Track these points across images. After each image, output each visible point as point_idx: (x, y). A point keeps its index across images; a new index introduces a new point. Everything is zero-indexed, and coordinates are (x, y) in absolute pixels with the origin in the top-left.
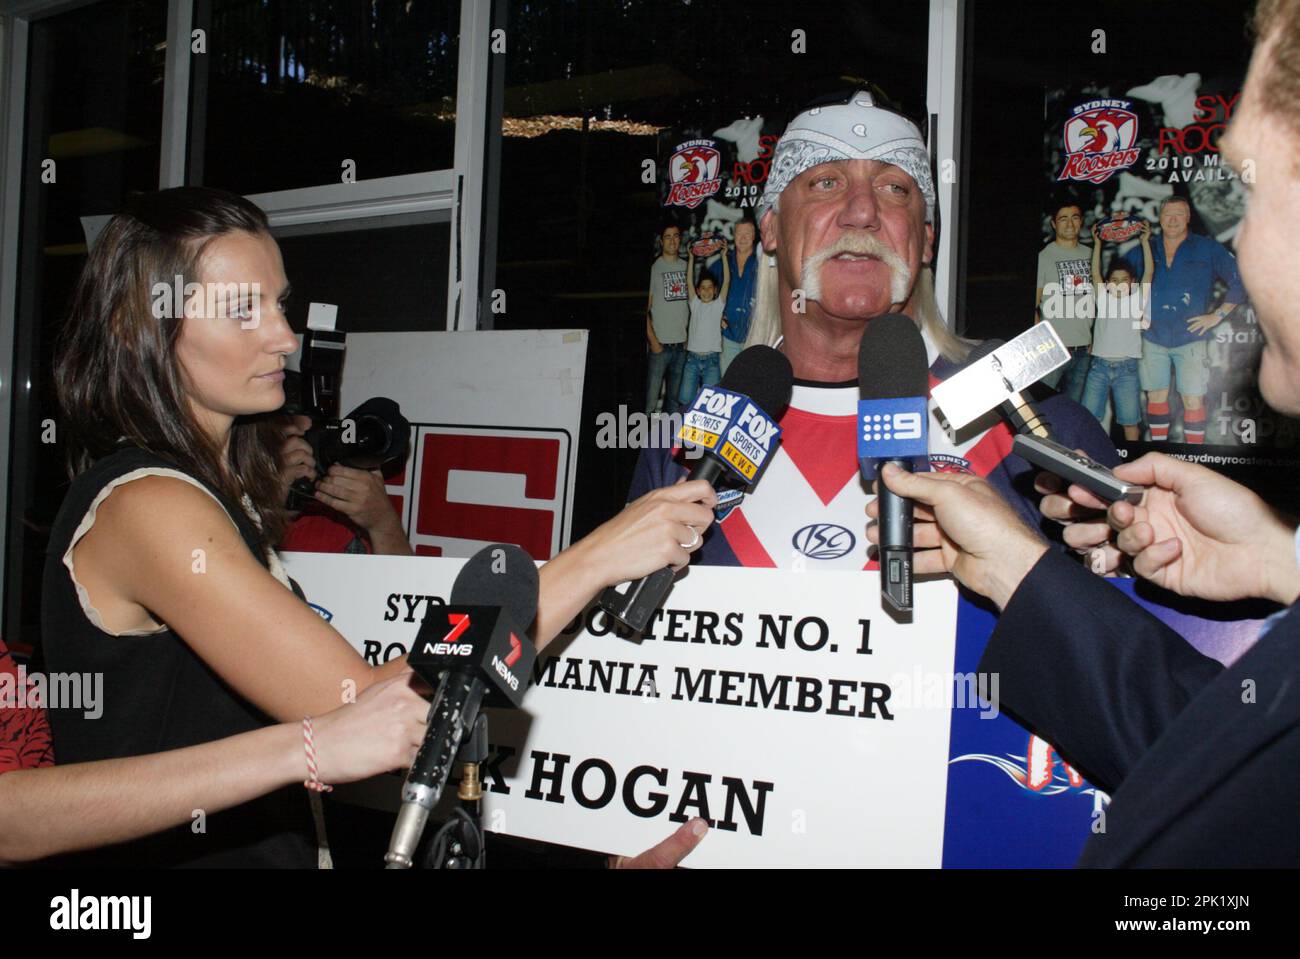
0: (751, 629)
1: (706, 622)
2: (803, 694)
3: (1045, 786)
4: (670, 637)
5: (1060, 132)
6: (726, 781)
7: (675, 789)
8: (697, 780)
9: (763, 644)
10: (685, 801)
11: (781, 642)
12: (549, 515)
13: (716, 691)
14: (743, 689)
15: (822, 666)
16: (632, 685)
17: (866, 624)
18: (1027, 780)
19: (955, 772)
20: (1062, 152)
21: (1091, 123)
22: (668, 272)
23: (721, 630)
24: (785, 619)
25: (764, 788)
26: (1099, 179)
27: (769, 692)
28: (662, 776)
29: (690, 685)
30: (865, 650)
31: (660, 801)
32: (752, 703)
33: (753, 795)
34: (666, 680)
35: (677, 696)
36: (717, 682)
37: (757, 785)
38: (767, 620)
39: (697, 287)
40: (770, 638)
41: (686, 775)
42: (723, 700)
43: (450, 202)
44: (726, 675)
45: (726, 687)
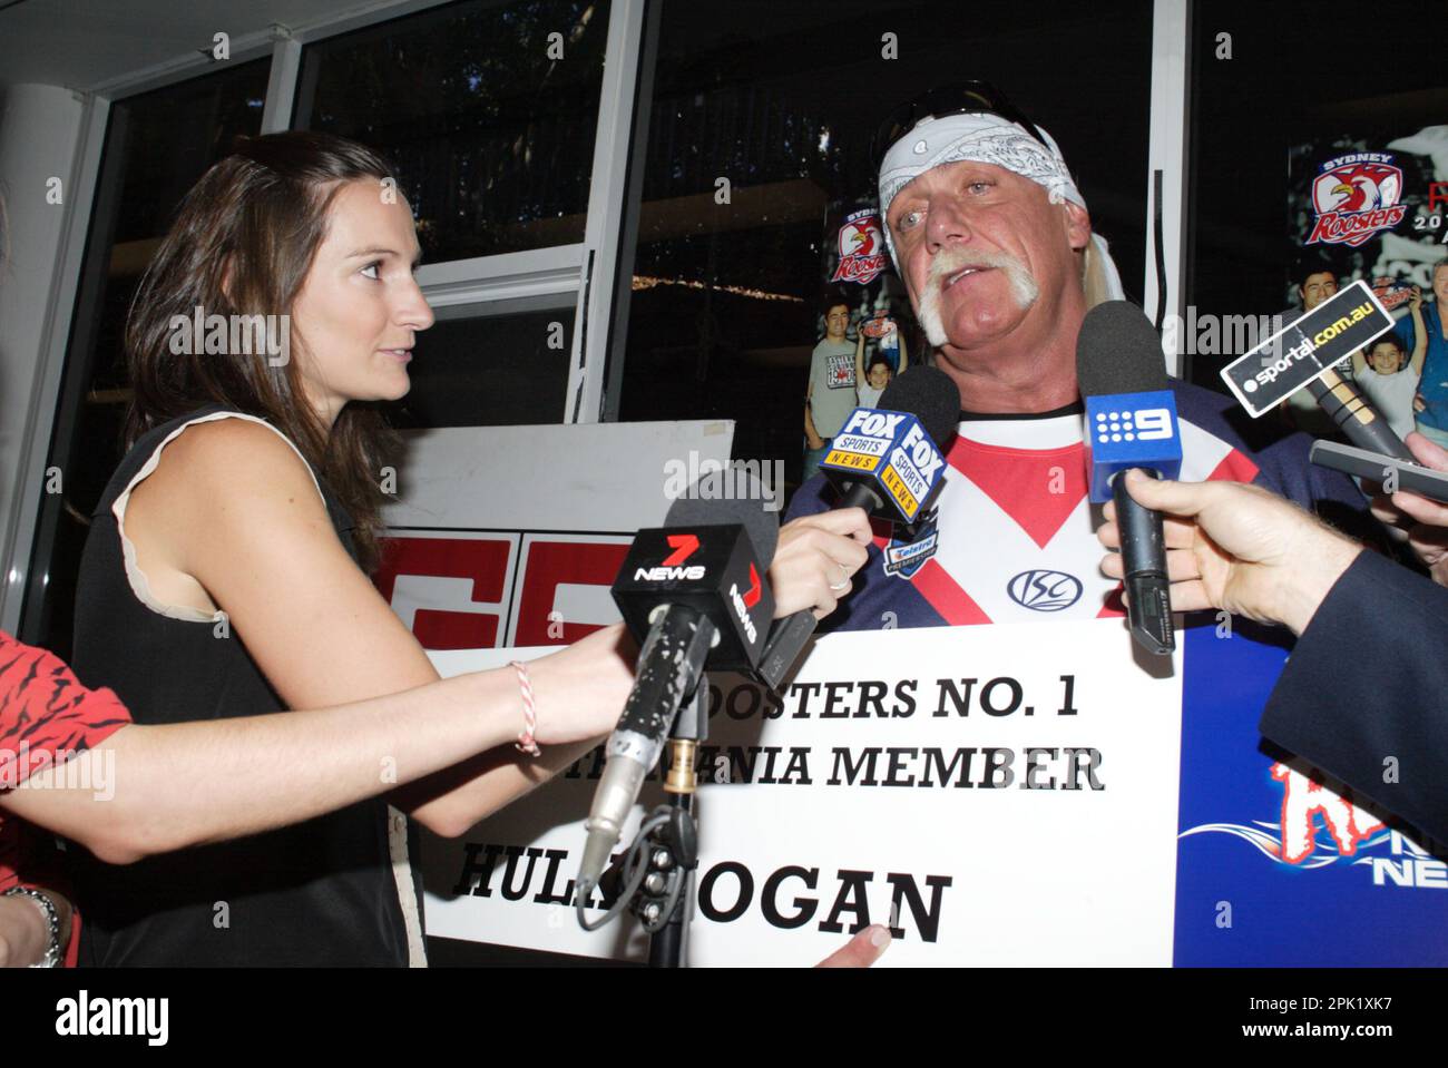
0: (927, 697)
1: (871, 696)
2: (990, 767)
3: (1305, 858)
4: (828, 713)
5: (1307, 191)
6: (892, 878)
7: (827, 892)
8: (855, 880)
9: (941, 713)
10: (840, 905)
11: (963, 709)
13: (881, 772)
14: (915, 767)
15: (1011, 734)
16: (778, 772)
17: (1069, 680)
18: (1281, 852)
19: (1187, 849)
20: (1311, 213)
21: (1345, 179)
22: (832, 358)
23: (889, 701)
24: (969, 683)
25: (939, 883)
26: (1357, 241)
27: (950, 769)
28: (811, 878)
29: (852, 767)
30: (1068, 710)
31: (808, 907)
32: (926, 783)
33: (926, 893)
34: (820, 765)
35: (834, 781)
36: (883, 761)
37: (931, 880)
38: (946, 685)
39: (868, 372)
40: (950, 705)
41: (842, 874)
42: (891, 781)
44: (894, 753)
45: (894, 766)
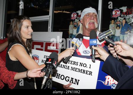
1: (74, 63)
2: (83, 71)
4: (71, 64)
5: (112, 12)
6: (75, 79)
8: (72, 79)
9: (80, 66)
10: (71, 81)
12: (58, 51)
13: (75, 70)
14: (77, 70)
15: (85, 69)
16: (67, 68)
17: (90, 65)
18: (105, 84)
21: (115, 11)
22: (71, 26)
23: (76, 64)
24: (82, 63)
25: (79, 80)
26: (116, 17)
27: (80, 71)
28: (69, 78)
29: (73, 69)
30: (90, 68)
31: (69, 80)
32: (78, 72)
34: (70, 68)
35: (71, 70)
38: (80, 63)
39: (74, 28)
40: (81, 65)
41: (71, 78)
43: (49, 19)
44: (76, 68)
